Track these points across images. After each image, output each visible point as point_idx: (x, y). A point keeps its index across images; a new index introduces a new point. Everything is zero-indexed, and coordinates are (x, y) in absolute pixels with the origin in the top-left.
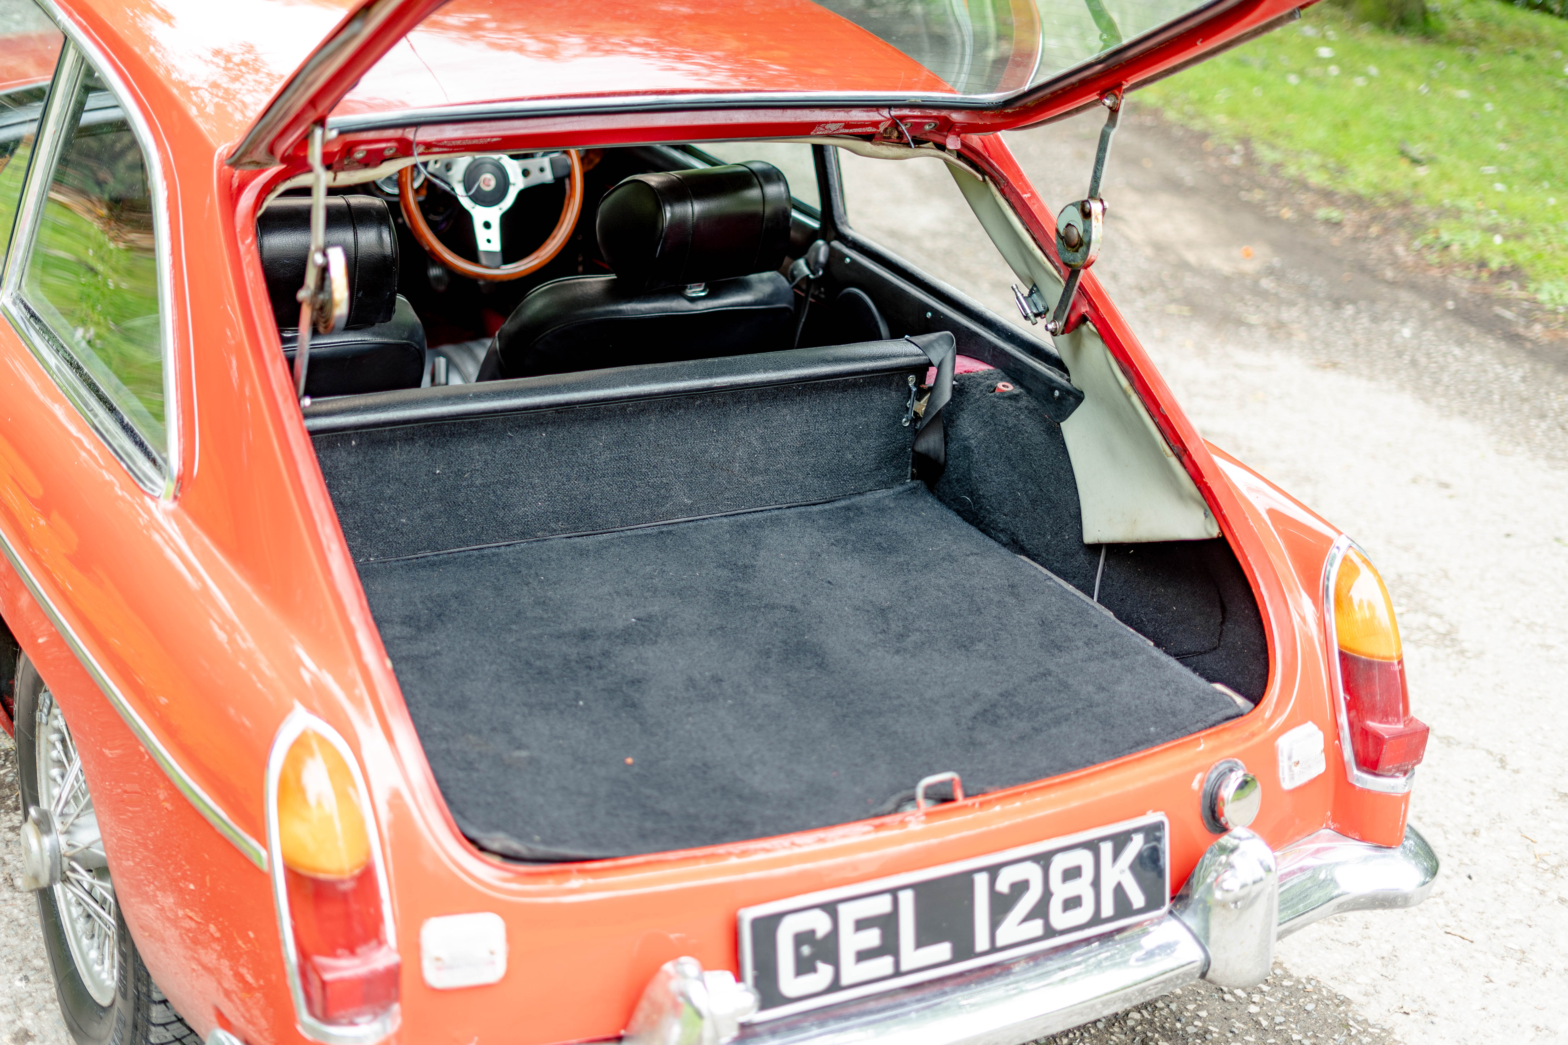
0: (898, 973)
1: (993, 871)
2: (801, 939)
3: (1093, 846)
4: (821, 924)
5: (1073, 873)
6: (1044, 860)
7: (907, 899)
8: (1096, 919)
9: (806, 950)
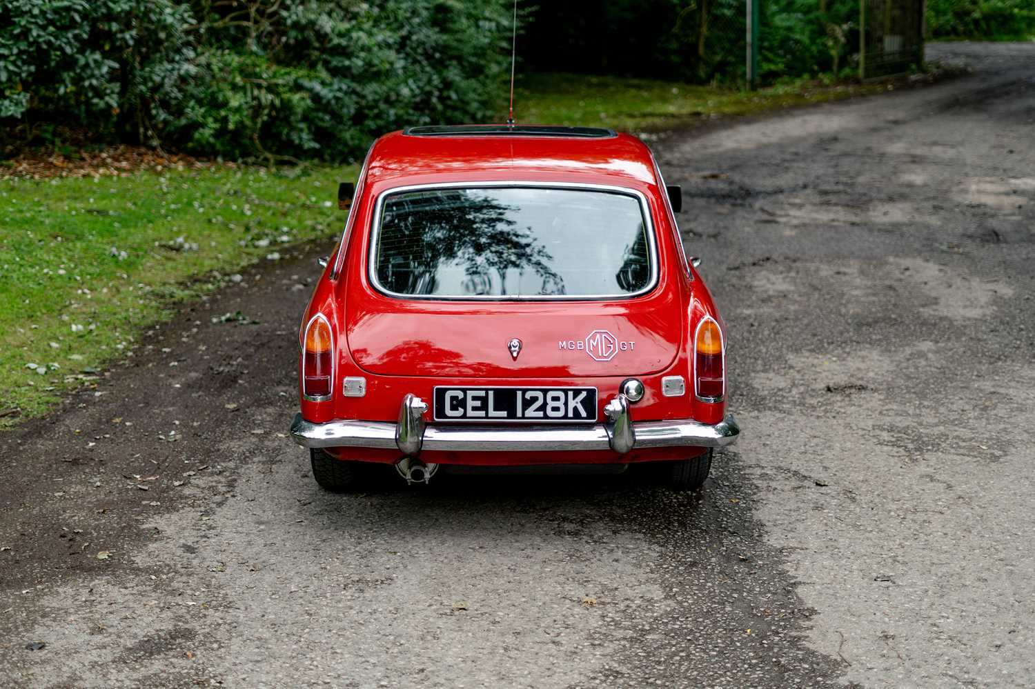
0: (487, 417)
1: (524, 391)
2: (453, 398)
3: (566, 391)
4: (461, 395)
5: (556, 399)
6: (545, 392)
7: (491, 393)
8: (566, 417)
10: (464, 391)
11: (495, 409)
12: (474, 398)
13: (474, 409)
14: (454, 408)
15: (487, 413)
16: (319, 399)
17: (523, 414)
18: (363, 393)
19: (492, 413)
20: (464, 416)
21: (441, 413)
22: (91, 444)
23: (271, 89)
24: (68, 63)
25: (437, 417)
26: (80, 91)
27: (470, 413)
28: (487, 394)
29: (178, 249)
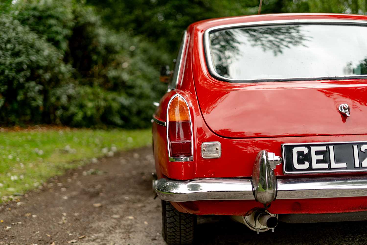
1: (360, 145)
2: (299, 153)
4: (306, 150)
9: (301, 157)
10: (308, 147)
11: (336, 161)
12: (318, 153)
13: (318, 162)
14: (301, 162)
15: (330, 165)
16: (183, 159)
17: (361, 164)
18: (219, 155)
19: (334, 165)
20: (310, 168)
21: (290, 167)
22: (8, 228)
23: (105, 100)
24: (21, 86)
25: (287, 170)
26: (26, 98)
27: (315, 166)
28: (328, 148)
29: (67, 152)
